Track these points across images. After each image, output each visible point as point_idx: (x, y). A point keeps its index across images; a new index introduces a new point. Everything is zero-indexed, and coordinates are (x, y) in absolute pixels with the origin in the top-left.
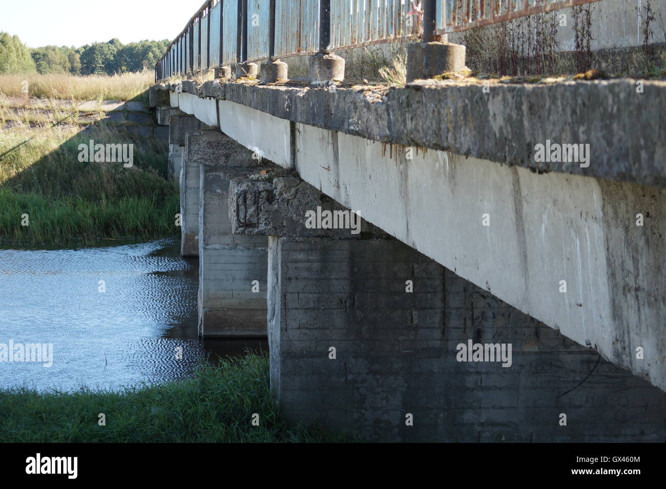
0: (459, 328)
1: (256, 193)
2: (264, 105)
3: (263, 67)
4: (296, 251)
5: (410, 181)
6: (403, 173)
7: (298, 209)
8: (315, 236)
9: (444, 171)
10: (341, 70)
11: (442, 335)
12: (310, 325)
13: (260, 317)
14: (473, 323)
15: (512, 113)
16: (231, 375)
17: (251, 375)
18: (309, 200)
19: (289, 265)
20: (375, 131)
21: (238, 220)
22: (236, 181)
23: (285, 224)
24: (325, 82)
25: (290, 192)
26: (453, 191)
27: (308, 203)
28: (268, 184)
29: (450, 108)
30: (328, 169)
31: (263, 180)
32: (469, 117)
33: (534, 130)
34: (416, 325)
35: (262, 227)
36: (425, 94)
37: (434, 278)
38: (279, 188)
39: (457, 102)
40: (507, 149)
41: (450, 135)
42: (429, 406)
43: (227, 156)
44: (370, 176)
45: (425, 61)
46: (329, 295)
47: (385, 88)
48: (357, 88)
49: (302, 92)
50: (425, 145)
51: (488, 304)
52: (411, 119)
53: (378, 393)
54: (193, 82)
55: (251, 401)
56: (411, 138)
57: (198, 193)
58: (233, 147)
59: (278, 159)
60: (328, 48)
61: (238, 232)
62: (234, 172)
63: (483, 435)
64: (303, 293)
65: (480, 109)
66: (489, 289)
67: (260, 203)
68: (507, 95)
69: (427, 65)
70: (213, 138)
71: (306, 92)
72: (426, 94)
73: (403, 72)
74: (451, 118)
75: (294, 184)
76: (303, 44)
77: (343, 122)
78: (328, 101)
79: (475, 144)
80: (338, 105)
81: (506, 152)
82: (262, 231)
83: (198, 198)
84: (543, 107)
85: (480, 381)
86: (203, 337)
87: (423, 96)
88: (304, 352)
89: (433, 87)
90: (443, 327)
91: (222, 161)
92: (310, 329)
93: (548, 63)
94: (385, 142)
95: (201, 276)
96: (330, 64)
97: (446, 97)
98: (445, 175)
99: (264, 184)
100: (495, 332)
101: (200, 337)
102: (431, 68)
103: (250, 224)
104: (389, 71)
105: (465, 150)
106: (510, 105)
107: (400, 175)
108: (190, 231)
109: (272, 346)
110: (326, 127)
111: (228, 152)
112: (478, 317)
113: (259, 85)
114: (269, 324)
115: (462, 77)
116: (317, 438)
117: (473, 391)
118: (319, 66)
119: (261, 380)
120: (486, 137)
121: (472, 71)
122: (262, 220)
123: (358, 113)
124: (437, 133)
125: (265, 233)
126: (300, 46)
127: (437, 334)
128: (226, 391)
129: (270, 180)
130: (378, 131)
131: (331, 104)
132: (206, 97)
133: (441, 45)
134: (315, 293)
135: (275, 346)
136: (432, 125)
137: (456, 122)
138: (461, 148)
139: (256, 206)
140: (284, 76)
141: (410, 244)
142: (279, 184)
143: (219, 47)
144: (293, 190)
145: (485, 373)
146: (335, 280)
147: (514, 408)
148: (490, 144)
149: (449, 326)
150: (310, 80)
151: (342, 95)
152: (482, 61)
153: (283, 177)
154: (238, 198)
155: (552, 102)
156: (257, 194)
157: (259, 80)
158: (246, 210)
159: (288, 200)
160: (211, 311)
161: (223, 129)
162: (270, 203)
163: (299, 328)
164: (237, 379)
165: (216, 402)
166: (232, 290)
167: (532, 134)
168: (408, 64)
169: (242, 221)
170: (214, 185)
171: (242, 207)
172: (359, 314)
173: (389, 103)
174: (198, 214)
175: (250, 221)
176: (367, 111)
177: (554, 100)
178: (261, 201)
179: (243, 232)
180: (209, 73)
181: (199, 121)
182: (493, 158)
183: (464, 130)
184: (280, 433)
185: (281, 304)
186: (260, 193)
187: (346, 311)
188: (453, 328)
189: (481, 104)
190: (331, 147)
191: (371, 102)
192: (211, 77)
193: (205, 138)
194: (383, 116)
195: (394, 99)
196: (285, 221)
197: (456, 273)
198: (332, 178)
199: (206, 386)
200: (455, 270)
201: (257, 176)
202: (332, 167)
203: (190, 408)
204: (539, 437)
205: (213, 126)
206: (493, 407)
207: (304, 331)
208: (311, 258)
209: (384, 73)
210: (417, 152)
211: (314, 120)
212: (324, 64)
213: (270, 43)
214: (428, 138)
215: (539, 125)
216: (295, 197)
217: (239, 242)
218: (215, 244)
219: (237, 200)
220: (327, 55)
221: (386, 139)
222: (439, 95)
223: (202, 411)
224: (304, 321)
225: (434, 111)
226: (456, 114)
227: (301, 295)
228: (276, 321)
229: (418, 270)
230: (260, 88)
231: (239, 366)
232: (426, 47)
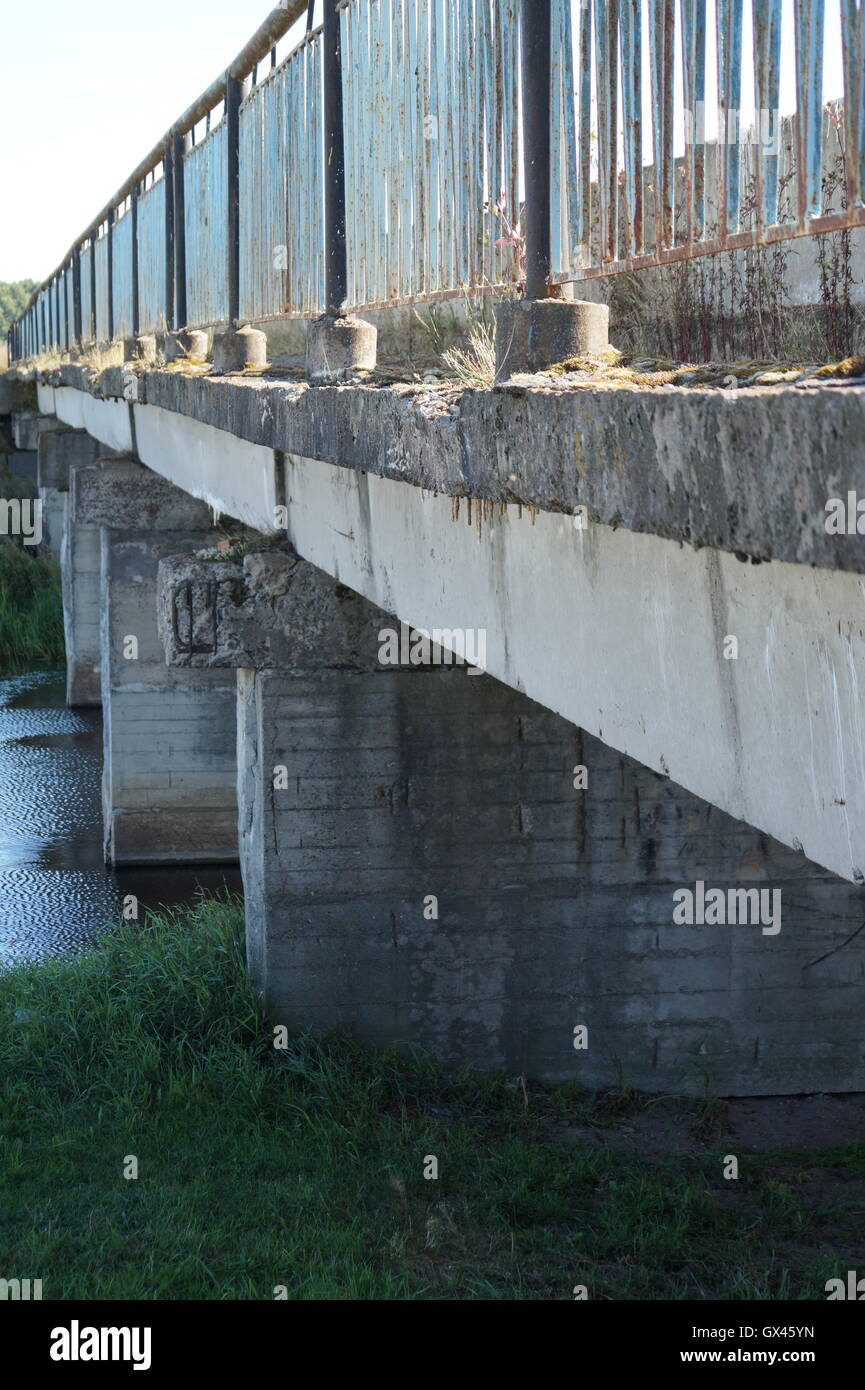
0: (612, 839)
1: (209, 585)
2: (222, 415)
3: (217, 340)
4: (290, 696)
5: (508, 562)
6: (495, 545)
7: (292, 613)
8: (328, 667)
9: (575, 543)
10: (370, 347)
11: (578, 852)
12: (322, 840)
13: (226, 824)
14: (639, 828)
15: (699, 447)
16: (170, 941)
17: (209, 940)
18: (314, 595)
19: (280, 724)
20: (438, 473)
21: (177, 639)
22: (171, 563)
23: (268, 644)
24: (339, 371)
25: (276, 581)
26: (592, 581)
27: (312, 602)
28: (233, 567)
29: (579, 434)
30: (351, 536)
31: (224, 560)
32: (618, 452)
33: (742, 480)
34: (529, 834)
35: (224, 651)
36: (530, 404)
37: (561, 743)
38: (255, 574)
39: (593, 422)
40: (691, 515)
41: (582, 485)
42: (558, 991)
43: (153, 511)
44: (432, 550)
45: (530, 336)
46: (357, 780)
47: (456, 388)
48: (401, 388)
49: (295, 390)
50: (534, 503)
51: (668, 789)
52: (507, 453)
53: (458, 970)
54: (83, 367)
55: (211, 991)
56: (507, 489)
57: (97, 582)
58: (163, 491)
59: (251, 517)
60: (344, 306)
61: (176, 661)
62: (168, 541)
63: (663, 1045)
64: (307, 778)
65: (637, 436)
66: (667, 771)
67: (219, 605)
68: (688, 412)
69: (535, 345)
70: (124, 475)
71: (303, 394)
72: (534, 405)
73: (488, 358)
74: (582, 452)
75: (284, 566)
76: (295, 296)
77: (375, 454)
78: (345, 413)
79: (630, 505)
80: (364, 422)
81: (688, 522)
82: (224, 658)
83: (97, 591)
84: (757, 436)
85: (654, 942)
86: (114, 865)
87: (529, 408)
88: (312, 893)
89: (547, 391)
90: (581, 837)
91: (143, 521)
92: (323, 848)
93: (769, 328)
94: (458, 496)
95: (107, 745)
96: (347, 337)
97: (572, 412)
98: (575, 549)
99: (226, 567)
100: (682, 845)
101: (108, 865)
102: (543, 349)
103: (201, 647)
104: (461, 356)
105: (611, 516)
106: (694, 430)
107: (489, 548)
108: (85, 657)
109: (249, 883)
110: (342, 462)
111: (153, 501)
112: (649, 815)
113: (211, 375)
114: (242, 840)
115: (603, 366)
116: (341, 1060)
117: (641, 960)
118: (326, 341)
119: (228, 950)
120: (650, 491)
121: (623, 355)
122: (224, 639)
123: (403, 437)
124: (557, 480)
125: (230, 663)
126: (288, 301)
127: (570, 851)
128: (161, 974)
129: (237, 559)
130: (442, 474)
131: (352, 418)
132: (108, 397)
133: (561, 305)
134: (330, 778)
135: (254, 883)
136: (546, 465)
137: (592, 461)
138: (602, 511)
139: (211, 609)
140: (259, 357)
141: (513, 684)
142: (255, 566)
143: (131, 298)
144: (283, 578)
145: (665, 925)
146: (368, 752)
147: (723, 990)
148: (659, 506)
149: (593, 835)
150: (309, 369)
151: (373, 401)
152: (642, 325)
153: (262, 552)
154: (176, 595)
155: (774, 427)
156: (213, 588)
157: (211, 366)
158: (192, 620)
159: (274, 598)
160: (128, 814)
161: (144, 458)
162: (239, 604)
163: (301, 847)
164: (182, 950)
165: (141, 996)
166: (170, 772)
167: (738, 487)
168: (498, 342)
169: (184, 640)
170: (128, 568)
171: (184, 614)
172: (418, 816)
173: (462, 419)
174: (99, 623)
175: (199, 641)
176: (422, 435)
177: (778, 423)
178: (221, 601)
179: (186, 663)
180: (112, 350)
181: (97, 443)
182: (664, 532)
183: (609, 477)
184: (270, 1052)
185: (265, 802)
186: (218, 584)
187: (392, 812)
188: (601, 839)
189: (639, 427)
190: (354, 494)
191: (428, 417)
192: (116, 357)
193: (109, 477)
194: (452, 445)
195: (472, 411)
196: (268, 638)
197: (602, 739)
198: (359, 553)
199: (120, 965)
200: (601, 734)
201: (212, 551)
202: (357, 534)
203: (91, 1008)
204: (771, 1046)
205: (123, 452)
206: (682, 991)
207: (310, 852)
208: (321, 709)
209: (452, 360)
210: (520, 512)
211: (319, 448)
212: (336, 338)
213: (231, 294)
214: (540, 490)
215: (751, 470)
216: (287, 590)
217: (179, 677)
218: (134, 682)
219: (174, 600)
220: (342, 320)
221: (459, 490)
222: (559, 406)
223: (116, 1013)
224: (310, 833)
225: (550, 437)
226: (591, 445)
227: (303, 782)
228: (255, 832)
229: (530, 727)
230: (213, 384)
231: (186, 924)
232: (533, 308)
